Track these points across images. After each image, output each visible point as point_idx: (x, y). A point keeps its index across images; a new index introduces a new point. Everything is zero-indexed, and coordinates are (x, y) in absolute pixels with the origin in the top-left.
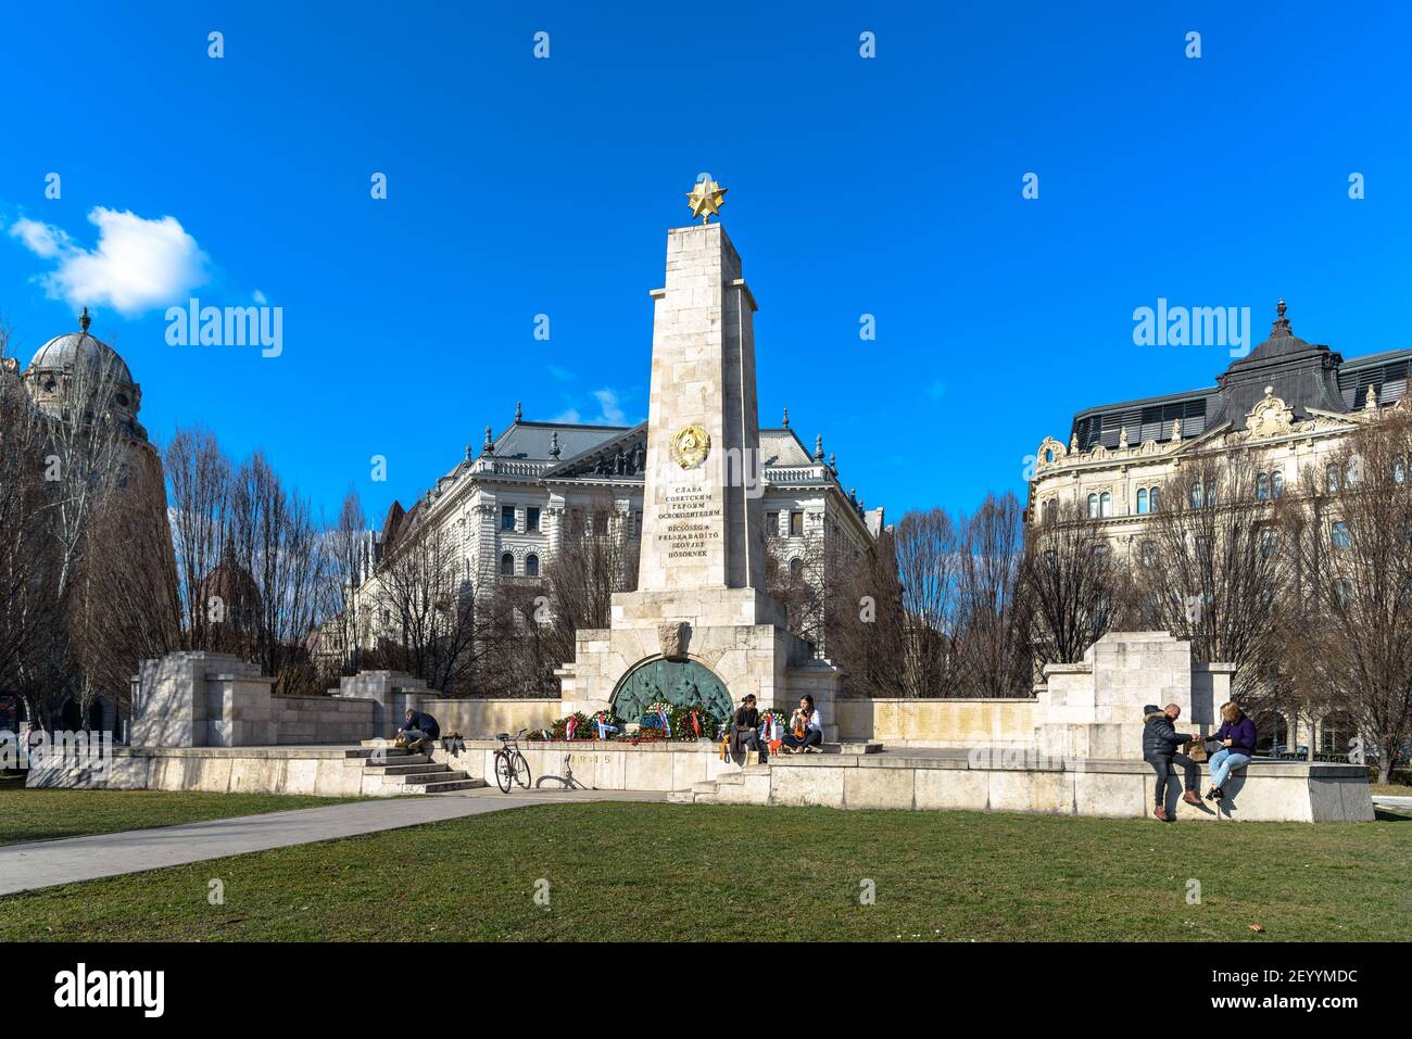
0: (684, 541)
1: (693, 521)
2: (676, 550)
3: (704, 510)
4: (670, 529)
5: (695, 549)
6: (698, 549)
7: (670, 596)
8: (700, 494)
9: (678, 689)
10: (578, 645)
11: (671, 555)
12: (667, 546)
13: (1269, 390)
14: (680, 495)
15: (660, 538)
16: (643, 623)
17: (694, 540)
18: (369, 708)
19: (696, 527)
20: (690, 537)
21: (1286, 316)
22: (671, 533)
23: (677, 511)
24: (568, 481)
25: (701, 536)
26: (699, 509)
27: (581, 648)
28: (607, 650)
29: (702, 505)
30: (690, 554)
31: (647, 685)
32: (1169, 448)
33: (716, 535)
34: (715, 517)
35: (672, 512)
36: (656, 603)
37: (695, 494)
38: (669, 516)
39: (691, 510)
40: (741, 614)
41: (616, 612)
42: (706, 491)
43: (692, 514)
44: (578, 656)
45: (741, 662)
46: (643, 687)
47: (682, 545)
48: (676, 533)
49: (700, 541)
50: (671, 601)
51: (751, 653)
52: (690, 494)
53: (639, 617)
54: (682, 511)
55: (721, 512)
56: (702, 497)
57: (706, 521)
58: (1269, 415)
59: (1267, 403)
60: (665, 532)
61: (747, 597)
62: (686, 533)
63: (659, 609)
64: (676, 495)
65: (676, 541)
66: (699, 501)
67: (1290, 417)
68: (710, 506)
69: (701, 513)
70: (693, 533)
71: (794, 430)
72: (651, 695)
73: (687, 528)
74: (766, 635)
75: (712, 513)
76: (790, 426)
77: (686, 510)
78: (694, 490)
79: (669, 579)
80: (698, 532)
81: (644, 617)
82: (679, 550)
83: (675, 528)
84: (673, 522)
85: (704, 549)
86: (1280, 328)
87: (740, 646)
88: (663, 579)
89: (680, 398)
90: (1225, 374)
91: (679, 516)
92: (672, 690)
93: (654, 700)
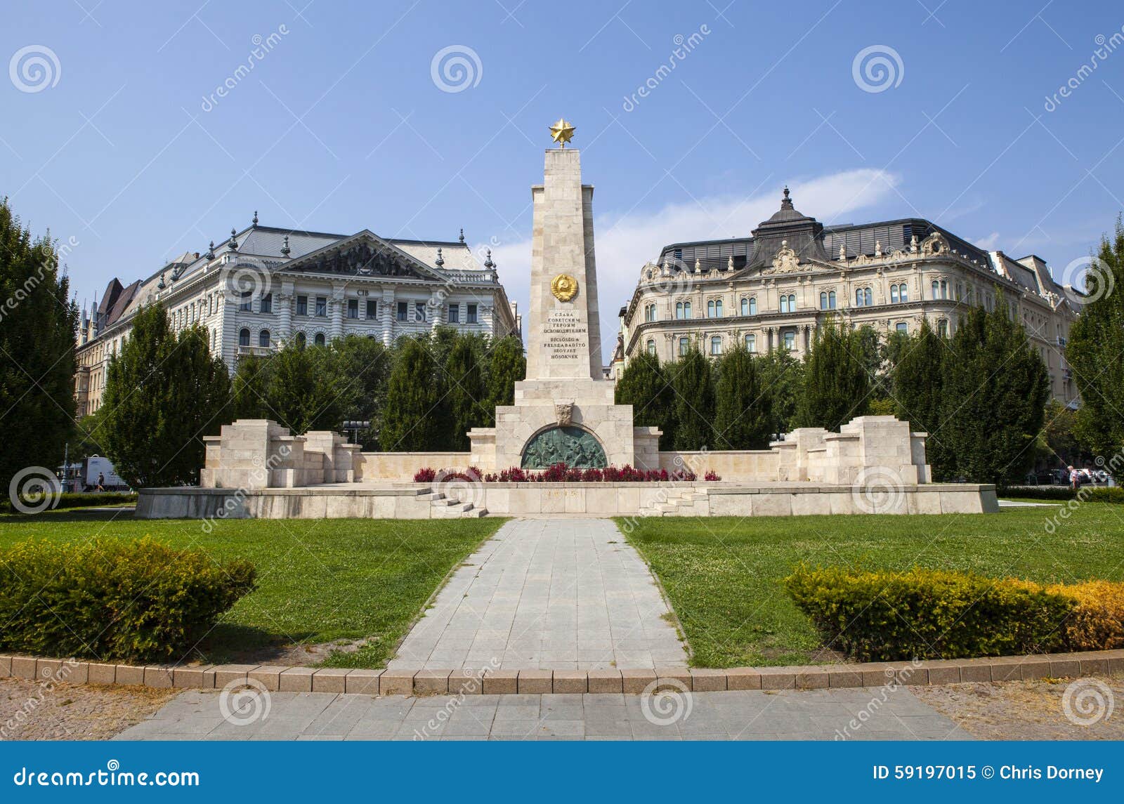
0: (562, 348)
1: (568, 335)
2: (556, 353)
3: (575, 328)
4: (552, 340)
5: (569, 353)
6: (572, 354)
7: (555, 384)
8: (572, 318)
9: (569, 447)
10: (497, 416)
11: (553, 357)
12: (550, 351)
13: (784, 242)
14: (558, 318)
15: (545, 345)
16: (539, 403)
17: (568, 348)
18: (321, 458)
19: (570, 340)
20: (566, 345)
21: (790, 196)
22: (553, 343)
23: (556, 328)
24: (297, 274)
25: (574, 345)
26: (571, 328)
27: (500, 418)
28: (518, 420)
29: (573, 325)
30: (566, 357)
31: (547, 444)
32: (726, 276)
33: (583, 345)
34: (583, 334)
35: (553, 328)
37: (569, 318)
38: (551, 331)
39: (566, 328)
40: (605, 398)
41: (518, 394)
42: (576, 316)
43: (567, 331)
44: (497, 423)
45: (612, 428)
46: (544, 445)
47: (561, 351)
48: (557, 343)
49: (573, 348)
50: (557, 387)
51: (619, 423)
52: (566, 317)
53: (535, 398)
54: (559, 328)
55: (587, 331)
56: (573, 320)
57: (577, 335)
58: (785, 258)
59: (784, 251)
60: (549, 342)
61: (609, 386)
62: (564, 343)
63: (549, 393)
64: (555, 318)
65: (556, 348)
66: (571, 323)
67: (798, 261)
68: (578, 326)
69: (573, 330)
70: (568, 343)
71: (468, 245)
72: (551, 450)
73: (564, 340)
74: (627, 412)
75: (580, 331)
76: (465, 241)
77: (563, 328)
78: (568, 315)
79: (552, 372)
80: (571, 343)
81: (538, 398)
82: (559, 354)
83: (556, 339)
84: (554, 335)
85: (576, 354)
86: (787, 203)
87: (611, 418)
88: (548, 372)
89: (557, 255)
90: (758, 230)
91: (558, 331)
92: (564, 448)
93: (552, 453)
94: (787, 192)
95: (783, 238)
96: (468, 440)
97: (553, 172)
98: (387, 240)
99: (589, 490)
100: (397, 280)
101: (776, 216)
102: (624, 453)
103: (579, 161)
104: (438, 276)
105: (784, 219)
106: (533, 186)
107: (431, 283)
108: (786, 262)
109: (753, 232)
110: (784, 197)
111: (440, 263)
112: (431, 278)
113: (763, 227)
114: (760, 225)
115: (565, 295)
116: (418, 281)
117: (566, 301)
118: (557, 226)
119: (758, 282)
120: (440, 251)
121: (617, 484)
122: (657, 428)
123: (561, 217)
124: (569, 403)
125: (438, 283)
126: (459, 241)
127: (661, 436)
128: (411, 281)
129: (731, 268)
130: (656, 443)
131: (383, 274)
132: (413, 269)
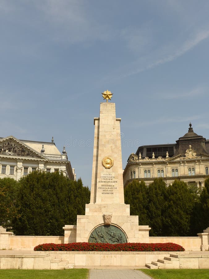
0: (107, 189)
1: (109, 184)
2: (104, 192)
3: (113, 181)
4: (102, 185)
5: (110, 192)
7: (104, 206)
8: (111, 176)
10: (77, 220)
11: (102, 193)
12: (101, 191)
13: (190, 146)
14: (105, 176)
15: (99, 188)
16: (96, 214)
17: (109, 190)
20: (108, 188)
21: (192, 127)
22: (103, 187)
23: (104, 180)
25: (112, 188)
26: (111, 180)
27: (79, 221)
28: (87, 222)
29: (112, 179)
30: (108, 193)
31: (100, 233)
32: (165, 160)
33: (116, 188)
34: (116, 183)
35: (103, 181)
36: (100, 208)
38: (102, 182)
39: (109, 181)
40: (126, 212)
41: (87, 210)
42: (113, 175)
43: (109, 182)
44: (77, 223)
45: (129, 226)
46: (98, 233)
48: (104, 187)
49: (111, 190)
50: (105, 207)
51: (132, 224)
52: (108, 176)
53: (94, 212)
56: (112, 177)
57: (113, 184)
59: (190, 150)
60: (101, 186)
61: (127, 207)
62: (107, 187)
63: (101, 209)
65: (104, 189)
67: (195, 154)
69: (111, 182)
70: (109, 187)
71: (55, 144)
73: (108, 186)
74: (136, 219)
75: (114, 182)
76: (54, 142)
77: (107, 180)
78: (109, 175)
79: (102, 200)
80: (111, 187)
81: (96, 212)
82: (105, 192)
83: (104, 186)
84: (103, 184)
85: (112, 192)
86: (191, 130)
87: (129, 221)
88: (100, 200)
89: (105, 149)
90: (178, 140)
91: (105, 182)
92: (108, 234)
93: (102, 237)
94: (190, 125)
95: (189, 144)
96: (63, 231)
97: (104, 112)
98: (20, 140)
99: (122, 255)
100: (24, 158)
101: (186, 135)
102: (135, 238)
103: (115, 108)
104: (42, 157)
105: (190, 136)
106: (95, 118)
107: (39, 159)
108: (190, 154)
109: (176, 141)
110: (189, 127)
111: (43, 151)
112: (39, 157)
113: (181, 139)
114: (179, 139)
115: (108, 166)
116: (33, 159)
117: (109, 168)
118: (105, 136)
119: (179, 162)
120: (43, 146)
121: (135, 252)
122: (148, 226)
123: (107, 132)
124: (110, 214)
125: (42, 160)
126: (51, 142)
127: (150, 230)
128: (30, 158)
129: (167, 156)
130: (148, 233)
131: (19, 155)
132: (31, 153)
